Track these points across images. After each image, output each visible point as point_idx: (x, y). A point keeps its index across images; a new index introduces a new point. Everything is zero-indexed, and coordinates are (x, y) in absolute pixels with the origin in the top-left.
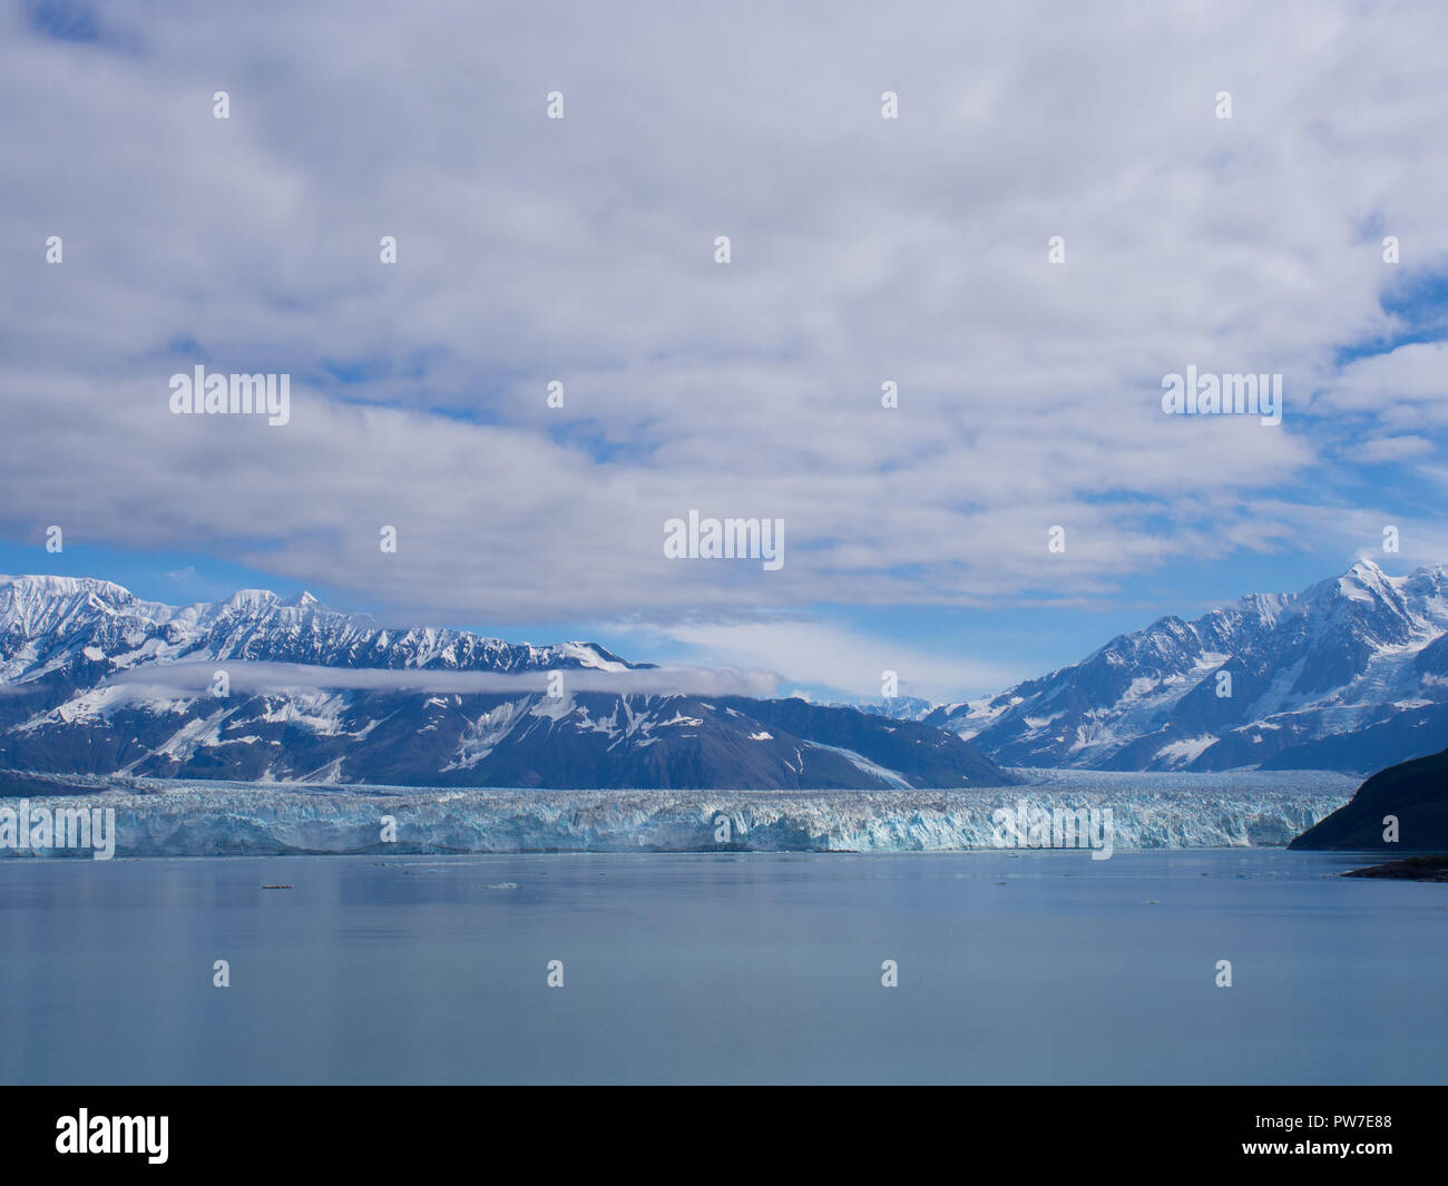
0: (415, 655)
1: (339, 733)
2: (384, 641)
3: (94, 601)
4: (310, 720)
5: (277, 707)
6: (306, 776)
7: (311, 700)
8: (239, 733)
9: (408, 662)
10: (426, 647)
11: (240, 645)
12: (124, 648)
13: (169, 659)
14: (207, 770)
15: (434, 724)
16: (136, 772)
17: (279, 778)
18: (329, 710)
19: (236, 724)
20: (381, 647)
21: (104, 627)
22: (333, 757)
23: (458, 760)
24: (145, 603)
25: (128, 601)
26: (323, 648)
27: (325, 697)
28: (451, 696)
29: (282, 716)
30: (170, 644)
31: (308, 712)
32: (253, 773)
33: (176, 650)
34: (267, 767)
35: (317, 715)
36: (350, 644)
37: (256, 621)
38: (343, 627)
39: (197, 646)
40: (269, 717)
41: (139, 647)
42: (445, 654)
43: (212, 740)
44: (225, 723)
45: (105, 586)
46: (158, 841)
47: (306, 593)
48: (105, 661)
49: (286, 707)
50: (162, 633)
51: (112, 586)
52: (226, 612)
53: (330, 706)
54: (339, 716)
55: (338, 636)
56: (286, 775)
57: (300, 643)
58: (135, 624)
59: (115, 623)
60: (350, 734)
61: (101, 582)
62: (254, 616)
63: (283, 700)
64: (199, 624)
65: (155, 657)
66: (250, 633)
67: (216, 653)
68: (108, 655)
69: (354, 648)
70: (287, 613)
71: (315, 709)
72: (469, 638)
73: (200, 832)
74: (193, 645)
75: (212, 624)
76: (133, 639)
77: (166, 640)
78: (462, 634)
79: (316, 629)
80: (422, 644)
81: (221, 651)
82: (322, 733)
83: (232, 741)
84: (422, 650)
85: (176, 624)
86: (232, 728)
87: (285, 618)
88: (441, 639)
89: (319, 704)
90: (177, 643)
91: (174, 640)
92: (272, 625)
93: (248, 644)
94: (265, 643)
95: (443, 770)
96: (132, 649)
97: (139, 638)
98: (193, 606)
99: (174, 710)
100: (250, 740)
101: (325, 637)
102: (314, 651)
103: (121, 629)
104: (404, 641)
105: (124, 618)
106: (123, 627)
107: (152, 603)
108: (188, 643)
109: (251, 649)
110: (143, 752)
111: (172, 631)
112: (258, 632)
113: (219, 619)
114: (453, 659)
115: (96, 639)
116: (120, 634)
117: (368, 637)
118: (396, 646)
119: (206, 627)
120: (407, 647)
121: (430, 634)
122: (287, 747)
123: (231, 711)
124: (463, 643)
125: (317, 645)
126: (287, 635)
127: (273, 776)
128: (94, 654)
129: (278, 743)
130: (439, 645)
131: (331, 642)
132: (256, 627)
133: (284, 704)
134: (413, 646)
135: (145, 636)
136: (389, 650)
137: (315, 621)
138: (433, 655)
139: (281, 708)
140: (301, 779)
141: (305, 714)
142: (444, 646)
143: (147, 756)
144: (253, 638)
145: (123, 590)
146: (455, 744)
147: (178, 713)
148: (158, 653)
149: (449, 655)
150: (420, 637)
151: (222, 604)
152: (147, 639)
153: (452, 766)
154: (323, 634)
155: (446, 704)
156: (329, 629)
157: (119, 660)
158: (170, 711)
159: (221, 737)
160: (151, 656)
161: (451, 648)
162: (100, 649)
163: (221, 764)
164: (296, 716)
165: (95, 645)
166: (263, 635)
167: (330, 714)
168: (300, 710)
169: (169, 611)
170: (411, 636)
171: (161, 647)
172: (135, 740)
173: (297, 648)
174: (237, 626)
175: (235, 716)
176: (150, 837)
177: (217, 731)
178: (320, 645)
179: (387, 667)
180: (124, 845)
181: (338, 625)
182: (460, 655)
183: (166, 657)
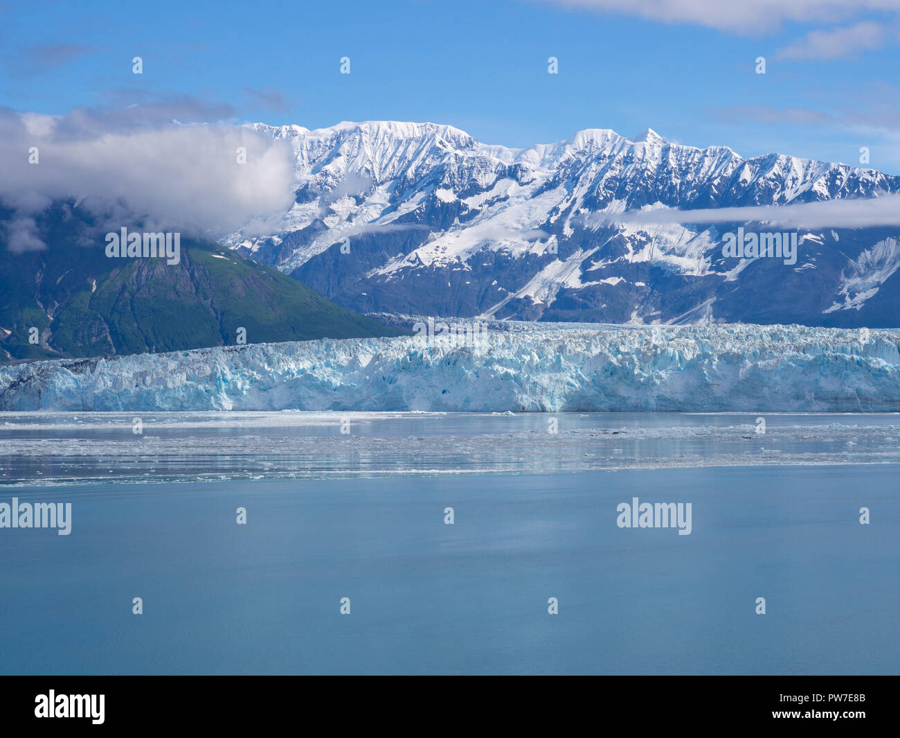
0: (783, 189)
1: (707, 273)
2: (747, 175)
3: (441, 143)
4: (674, 260)
5: (639, 246)
6: (675, 319)
7: (673, 239)
8: (600, 274)
9: (776, 197)
10: (794, 180)
11: (596, 182)
12: (475, 189)
13: (521, 199)
14: (572, 313)
15: (812, 262)
16: (498, 315)
17: (648, 321)
18: (694, 248)
19: (597, 266)
20: (745, 181)
21: (454, 169)
22: (704, 298)
23: (841, 299)
24: (486, 146)
25: (469, 145)
26: (682, 184)
27: (688, 235)
28: (826, 231)
29: (643, 256)
30: (522, 184)
31: (672, 252)
32: (619, 316)
33: (528, 190)
34: (634, 309)
35: (682, 255)
36: (710, 179)
37: (610, 157)
38: (701, 160)
39: (550, 185)
40: (631, 258)
41: (490, 188)
42: (816, 187)
43: (573, 281)
44: (585, 265)
45: (445, 130)
46: (719, 390)
47: (651, 130)
48: (457, 203)
49: (648, 247)
50: (512, 173)
51: (453, 130)
52: (569, 153)
53: (695, 243)
54: (706, 256)
55: (697, 171)
56: (654, 318)
57: (657, 180)
58: (484, 164)
59: (464, 164)
60: (719, 274)
61: (442, 127)
62: (607, 153)
63: (644, 239)
64: (542, 165)
65: (506, 198)
66: (604, 171)
67: (570, 192)
68: (459, 196)
69: (716, 182)
70: (641, 149)
71: (679, 249)
72: (841, 169)
73: (783, 378)
74: (546, 184)
75: (556, 164)
76: (484, 180)
77: (517, 180)
78: (833, 166)
79: (673, 163)
80: (790, 177)
81: (575, 189)
82: (689, 273)
83: (595, 283)
84: (790, 183)
85: (525, 164)
86: (593, 269)
87: (639, 155)
88: (810, 171)
89: (682, 244)
90: (528, 183)
91: (524, 180)
92: (627, 160)
93: (603, 181)
94: (620, 180)
95: (827, 311)
96: (484, 190)
97: (490, 178)
98: (535, 148)
99: (532, 251)
100: (613, 281)
101: (685, 173)
102: (672, 188)
103: (471, 169)
104: (770, 175)
105: (474, 159)
106: (472, 168)
107: (493, 147)
108: (539, 183)
109: (606, 187)
110: (504, 295)
111: (522, 171)
112: (613, 169)
113: (562, 160)
114: (826, 192)
115: (446, 181)
116: (470, 175)
117: (730, 171)
118: (761, 180)
119: (549, 169)
120: (773, 180)
121: (797, 165)
122: (653, 288)
123: (590, 252)
124: (834, 175)
125: (676, 181)
126: (643, 172)
127: (641, 319)
128: (446, 196)
129: (643, 284)
130: (808, 178)
131: (689, 177)
132: (610, 164)
133: (645, 243)
134: (780, 180)
135: (496, 176)
136: (754, 185)
137: (671, 155)
138: (802, 189)
139: (642, 248)
140: (671, 321)
141: (669, 254)
142: (814, 178)
143: (508, 299)
144: (608, 175)
145: (464, 134)
146: (835, 284)
147: (536, 255)
148: (509, 193)
149: (820, 187)
150: (787, 169)
151: (564, 145)
152: (497, 179)
153: (836, 307)
154: (680, 169)
155: (822, 240)
156: (687, 164)
157: (471, 202)
158: (527, 253)
159: (584, 278)
160: (503, 196)
161: (822, 180)
162: (452, 190)
163: (585, 306)
164: (659, 256)
165: (446, 187)
166: (617, 172)
167: (695, 255)
168: (662, 249)
169: (511, 154)
170: (776, 169)
171: (511, 187)
172: (495, 282)
173: (655, 186)
174: (589, 165)
175: (596, 257)
176: (708, 385)
177: (578, 272)
178: (679, 181)
179: (754, 204)
180: (668, 395)
181: (696, 160)
182: (833, 188)
183: (517, 197)
